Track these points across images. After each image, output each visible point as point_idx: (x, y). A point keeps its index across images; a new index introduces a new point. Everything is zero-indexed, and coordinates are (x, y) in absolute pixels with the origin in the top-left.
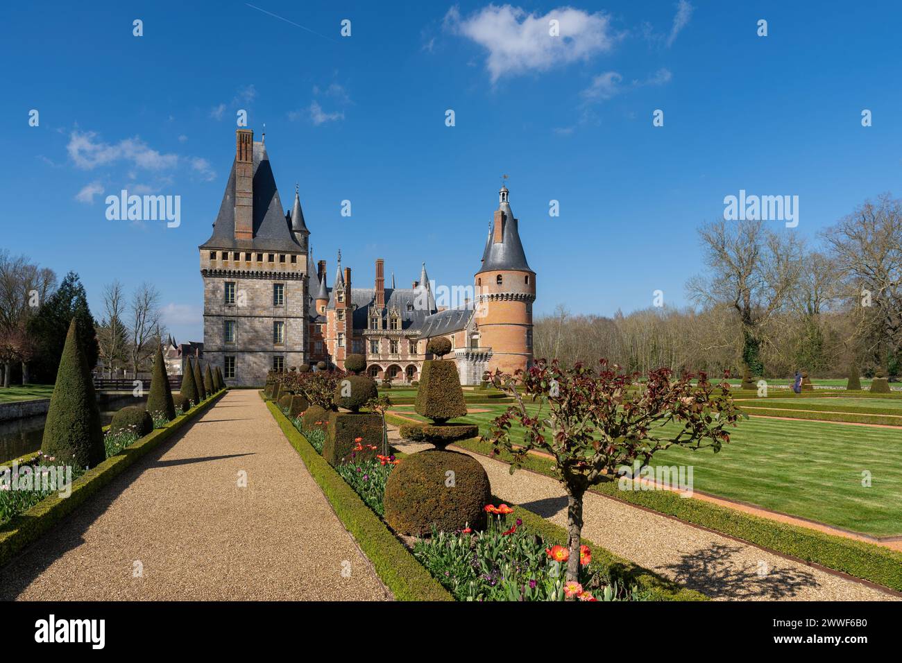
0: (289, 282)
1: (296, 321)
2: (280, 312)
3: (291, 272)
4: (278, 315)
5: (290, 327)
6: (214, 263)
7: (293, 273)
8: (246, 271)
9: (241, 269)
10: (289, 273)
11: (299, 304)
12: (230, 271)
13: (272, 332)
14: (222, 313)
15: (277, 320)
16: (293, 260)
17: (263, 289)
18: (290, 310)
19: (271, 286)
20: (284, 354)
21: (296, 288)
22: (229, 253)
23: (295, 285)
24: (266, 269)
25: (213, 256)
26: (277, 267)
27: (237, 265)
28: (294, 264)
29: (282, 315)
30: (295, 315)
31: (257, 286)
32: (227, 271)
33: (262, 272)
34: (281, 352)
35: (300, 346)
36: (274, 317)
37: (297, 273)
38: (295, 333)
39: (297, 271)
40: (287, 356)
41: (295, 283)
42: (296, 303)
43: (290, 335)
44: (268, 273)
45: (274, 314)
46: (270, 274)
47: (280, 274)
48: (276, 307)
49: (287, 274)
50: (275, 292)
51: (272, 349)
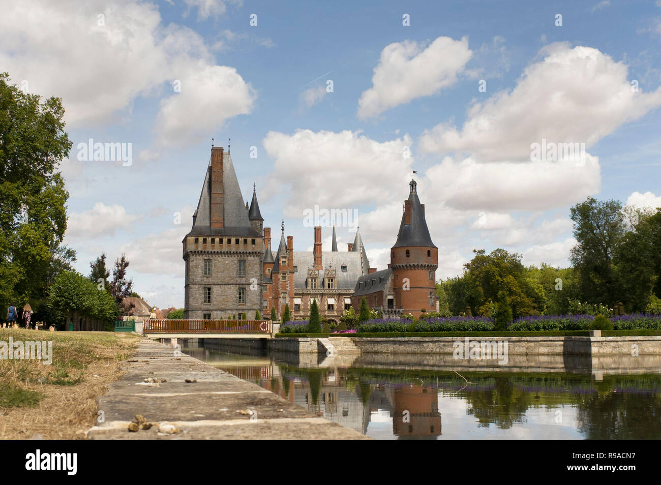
0: (250, 258)
1: (254, 287)
2: (243, 280)
3: (251, 251)
4: (241, 283)
5: (250, 292)
6: (197, 247)
7: (253, 252)
8: (219, 252)
9: (216, 250)
11: (257, 274)
12: (208, 252)
13: (238, 296)
14: (203, 282)
15: (241, 286)
16: (253, 242)
17: (231, 264)
18: (250, 279)
19: (236, 262)
20: (245, 312)
21: (255, 263)
22: (208, 239)
23: (253, 261)
24: (233, 250)
25: (197, 241)
26: (241, 248)
27: (213, 247)
28: (254, 246)
29: (244, 283)
31: (227, 262)
32: (206, 251)
33: (230, 252)
34: (243, 310)
35: (258, 306)
36: (239, 284)
37: (256, 252)
38: (253, 296)
39: (256, 250)
40: (247, 313)
41: (254, 259)
42: (254, 274)
43: (250, 297)
44: (235, 252)
45: (238, 282)
46: (237, 252)
47: (243, 252)
48: (240, 277)
49: (248, 252)
50: (240, 266)
51: (238, 308)
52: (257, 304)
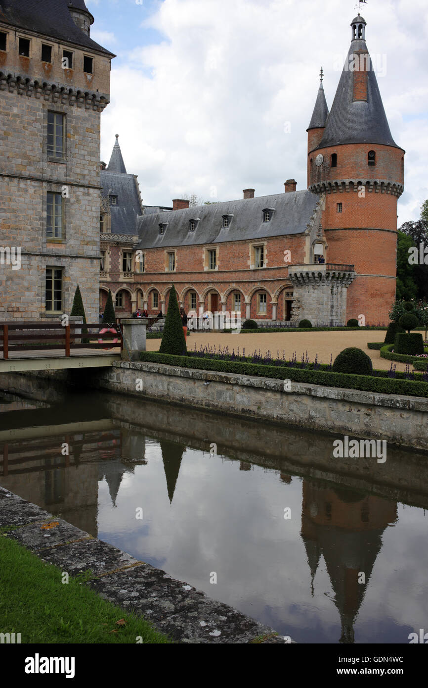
0: (78, 111)
1: (88, 194)
2: (59, 172)
3: (83, 90)
4: (55, 178)
5: (76, 206)
7: (87, 94)
10: (79, 92)
11: (93, 160)
13: (44, 215)
15: (52, 188)
16: (87, 65)
17: (27, 119)
18: (78, 171)
19: (41, 114)
20: (64, 262)
23: (85, 120)
24: (36, 75)
26: (57, 75)
28: (89, 76)
29: (63, 179)
30: (86, 183)
34: (59, 257)
35: (95, 247)
36: (49, 182)
37: (94, 96)
38: (86, 219)
39: (93, 91)
40: (70, 266)
41: (86, 114)
42: (87, 158)
43: (78, 223)
44: (41, 84)
45: (47, 175)
46: (45, 85)
47: (62, 89)
48: (52, 161)
49: (75, 93)
50: (50, 129)
51: (45, 251)
52: (94, 243)
